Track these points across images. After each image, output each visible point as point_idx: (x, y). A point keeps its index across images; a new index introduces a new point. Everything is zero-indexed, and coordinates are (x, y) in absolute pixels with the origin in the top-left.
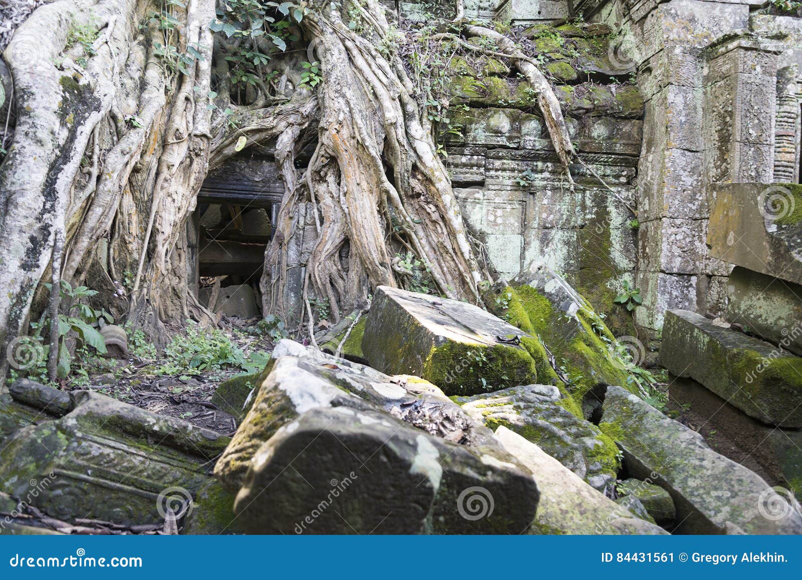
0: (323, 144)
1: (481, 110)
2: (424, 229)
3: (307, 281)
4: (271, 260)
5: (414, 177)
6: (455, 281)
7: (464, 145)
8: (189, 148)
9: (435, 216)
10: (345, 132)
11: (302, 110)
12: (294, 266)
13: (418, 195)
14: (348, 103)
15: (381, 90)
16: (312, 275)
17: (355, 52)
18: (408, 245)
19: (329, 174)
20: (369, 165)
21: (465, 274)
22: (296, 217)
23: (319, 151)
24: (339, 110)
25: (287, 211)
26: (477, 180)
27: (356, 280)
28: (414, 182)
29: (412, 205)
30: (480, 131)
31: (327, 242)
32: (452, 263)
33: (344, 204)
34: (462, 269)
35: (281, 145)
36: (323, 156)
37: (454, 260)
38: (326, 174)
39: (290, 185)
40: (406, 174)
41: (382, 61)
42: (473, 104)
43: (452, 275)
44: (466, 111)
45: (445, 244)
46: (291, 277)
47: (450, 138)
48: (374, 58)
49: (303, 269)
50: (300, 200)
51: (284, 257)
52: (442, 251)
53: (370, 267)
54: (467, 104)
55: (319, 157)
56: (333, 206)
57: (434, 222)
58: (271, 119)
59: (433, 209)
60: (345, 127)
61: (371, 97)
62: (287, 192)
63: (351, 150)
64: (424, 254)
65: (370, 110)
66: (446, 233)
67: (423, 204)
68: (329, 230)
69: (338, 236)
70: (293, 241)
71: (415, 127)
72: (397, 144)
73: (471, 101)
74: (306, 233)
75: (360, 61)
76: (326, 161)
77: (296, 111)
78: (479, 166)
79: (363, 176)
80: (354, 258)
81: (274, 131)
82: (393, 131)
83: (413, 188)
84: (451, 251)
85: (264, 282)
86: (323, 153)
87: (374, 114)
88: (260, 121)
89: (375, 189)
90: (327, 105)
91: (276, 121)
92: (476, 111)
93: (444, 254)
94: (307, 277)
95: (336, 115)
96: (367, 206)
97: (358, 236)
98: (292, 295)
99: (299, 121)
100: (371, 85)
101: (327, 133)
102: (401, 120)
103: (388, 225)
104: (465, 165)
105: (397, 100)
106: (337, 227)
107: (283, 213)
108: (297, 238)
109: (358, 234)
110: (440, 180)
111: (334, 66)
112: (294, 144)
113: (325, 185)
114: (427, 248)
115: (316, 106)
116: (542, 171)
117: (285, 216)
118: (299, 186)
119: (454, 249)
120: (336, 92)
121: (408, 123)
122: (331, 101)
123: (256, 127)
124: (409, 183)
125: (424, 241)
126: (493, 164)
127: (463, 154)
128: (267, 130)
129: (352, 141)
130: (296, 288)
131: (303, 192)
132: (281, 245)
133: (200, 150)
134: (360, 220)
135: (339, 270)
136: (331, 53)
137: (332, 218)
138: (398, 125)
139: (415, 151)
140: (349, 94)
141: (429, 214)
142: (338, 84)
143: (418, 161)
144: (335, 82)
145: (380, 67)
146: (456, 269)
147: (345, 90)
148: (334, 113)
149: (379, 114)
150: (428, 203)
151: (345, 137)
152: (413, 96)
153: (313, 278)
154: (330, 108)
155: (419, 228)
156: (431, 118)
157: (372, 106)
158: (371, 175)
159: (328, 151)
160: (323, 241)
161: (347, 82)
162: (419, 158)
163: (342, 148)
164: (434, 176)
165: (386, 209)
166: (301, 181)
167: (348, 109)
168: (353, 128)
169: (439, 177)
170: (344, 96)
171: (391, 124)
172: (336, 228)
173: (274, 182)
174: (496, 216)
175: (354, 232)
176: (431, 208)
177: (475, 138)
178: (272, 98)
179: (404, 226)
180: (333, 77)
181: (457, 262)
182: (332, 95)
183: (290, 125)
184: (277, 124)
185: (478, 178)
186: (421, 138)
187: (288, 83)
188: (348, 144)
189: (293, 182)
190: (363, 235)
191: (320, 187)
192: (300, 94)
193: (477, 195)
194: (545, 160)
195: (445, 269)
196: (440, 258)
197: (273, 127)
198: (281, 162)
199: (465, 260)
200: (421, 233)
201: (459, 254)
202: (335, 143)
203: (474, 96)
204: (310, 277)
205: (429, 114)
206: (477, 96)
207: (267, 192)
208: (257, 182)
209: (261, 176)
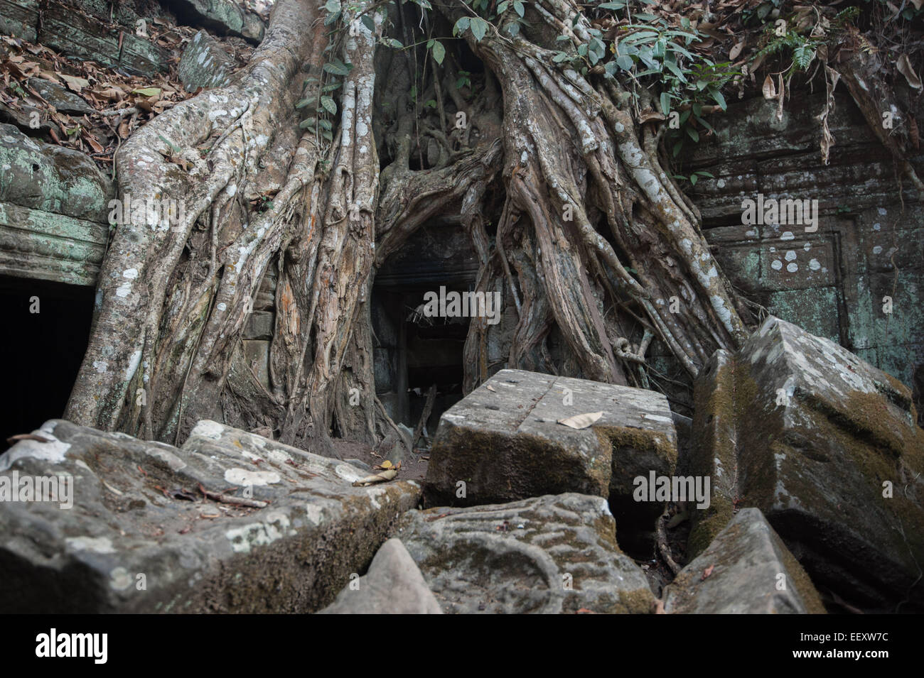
0: (510, 198)
4: (469, 357)
5: (639, 220)
8: (349, 228)
9: (675, 273)
11: (484, 160)
14: (531, 138)
15: (574, 111)
17: (539, 71)
18: (644, 321)
19: (524, 236)
23: (508, 207)
24: (522, 149)
28: (639, 228)
31: (529, 326)
35: (466, 208)
36: (512, 213)
38: (521, 237)
39: (483, 258)
40: (625, 219)
41: (571, 73)
45: (696, 313)
49: (506, 364)
50: (495, 275)
51: (484, 351)
52: (692, 324)
53: (579, 354)
55: (509, 216)
57: (675, 282)
58: (450, 178)
59: (672, 262)
60: (530, 170)
61: (562, 122)
62: (480, 266)
65: (562, 140)
66: (694, 295)
67: (656, 257)
68: (531, 310)
70: (494, 328)
71: (632, 151)
72: (603, 180)
74: (506, 317)
75: (545, 80)
76: (517, 219)
77: (478, 163)
78: (747, 189)
79: (560, 231)
81: (455, 192)
82: (594, 161)
83: (639, 238)
84: (705, 322)
86: (511, 209)
90: (509, 146)
91: (455, 180)
93: (696, 329)
99: (483, 175)
101: (511, 182)
102: (605, 145)
103: (607, 292)
104: (724, 192)
105: (599, 119)
106: (541, 304)
110: (675, 219)
112: (480, 205)
113: (521, 251)
114: (671, 323)
115: (499, 151)
116: (862, 180)
118: (492, 257)
121: (621, 147)
122: (511, 140)
123: (432, 191)
124: (632, 231)
125: (665, 313)
126: (772, 182)
127: (718, 176)
128: (446, 192)
132: (479, 335)
133: (362, 229)
136: (510, 80)
137: (533, 292)
138: (603, 152)
139: (635, 186)
140: (532, 126)
141: (666, 271)
143: (641, 199)
147: (527, 122)
148: (516, 154)
151: (532, 182)
154: (512, 149)
157: (565, 135)
159: (516, 205)
160: (524, 325)
162: (643, 193)
164: (665, 214)
167: (532, 146)
169: (673, 214)
170: (526, 131)
171: (591, 153)
172: (539, 306)
173: (467, 257)
174: (785, 263)
176: (668, 262)
177: (733, 148)
178: (455, 153)
181: (716, 338)
182: (513, 132)
183: (473, 181)
184: (458, 183)
186: (642, 164)
188: (536, 191)
189: (486, 253)
191: (515, 255)
194: (866, 159)
197: (454, 188)
198: (469, 229)
199: (727, 333)
202: (521, 192)
207: (459, 270)
208: (447, 259)
209: (451, 251)
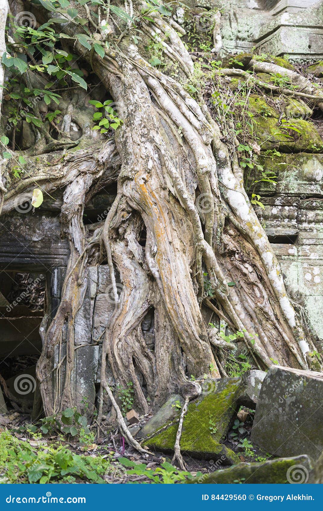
0: (123, 196)
1: (291, 156)
2: (238, 293)
3: (104, 362)
4: (54, 339)
5: (226, 232)
6: (277, 353)
7: (275, 194)
9: (253, 277)
10: (154, 183)
11: (98, 156)
12: (83, 344)
13: (232, 253)
14: (157, 149)
15: (192, 134)
16: (110, 355)
17: (160, 91)
18: (221, 313)
19: (128, 231)
20: (181, 220)
21: (291, 344)
22: (85, 284)
23: (118, 204)
24: (147, 156)
25: (74, 277)
26: (291, 234)
27: (167, 358)
28: (226, 239)
29: (222, 264)
30: (292, 178)
31: (127, 313)
32: (274, 332)
33: (153, 267)
34: (286, 338)
35: (70, 198)
36: (123, 210)
37: (276, 328)
38: (125, 231)
39: (78, 246)
40: (219, 230)
41: (191, 102)
42: (283, 149)
43: (274, 346)
44: (277, 157)
45: (266, 309)
46: (80, 359)
47: (260, 187)
48: (183, 98)
49: (97, 348)
50: (89, 263)
51: (72, 334)
52: (261, 317)
53: (188, 342)
54: (276, 148)
55: (119, 212)
56: (133, 269)
57: (251, 285)
58: (59, 166)
59: (250, 269)
60: (154, 177)
61: (180, 141)
62: (74, 253)
63: (161, 203)
64: (240, 322)
65: (180, 156)
66: (266, 297)
67: (237, 263)
68: (130, 299)
69: (140, 305)
70: (81, 313)
71: (227, 176)
73: (280, 146)
74: (98, 303)
75: (166, 101)
76: (127, 216)
77: (89, 158)
78: (290, 218)
79: (175, 234)
80: (162, 331)
81: (63, 181)
82: (206, 180)
83: (225, 246)
84: (273, 317)
85: (43, 365)
86: (124, 206)
87: (185, 160)
88: (47, 169)
89: (188, 248)
90: (130, 150)
91: (66, 169)
92: (288, 157)
93: (264, 322)
94: (104, 358)
95: (143, 163)
96: (180, 268)
97: (172, 305)
98: (82, 381)
99: (93, 169)
100: (180, 128)
101: (133, 183)
102: (214, 168)
104: (275, 217)
105: (209, 145)
106: (139, 294)
107: (70, 279)
108: (86, 310)
109: (173, 302)
110: (260, 236)
111: (137, 106)
113: (122, 244)
114: (243, 315)
115: (113, 151)
117: (72, 283)
118: (89, 246)
119: (276, 315)
120: (143, 135)
121: (221, 171)
122: (136, 146)
123: (44, 177)
124: (221, 239)
125: (239, 307)
126: (306, 215)
127: (273, 205)
128: (56, 179)
129: (162, 193)
130: (86, 372)
131: (94, 253)
132: (66, 319)
134: (175, 285)
135: (142, 347)
136: (132, 92)
137: (133, 283)
138: (212, 173)
139: (227, 203)
140: (158, 139)
141: (245, 275)
142: (144, 127)
143: (231, 214)
144: (140, 125)
145: (190, 108)
146: (279, 339)
147: (153, 133)
148: (140, 160)
149: (190, 161)
150: (243, 262)
151: (154, 187)
152: (224, 141)
153: (111, 359)
154: (136, 154)
155: (232, 292)
156: (244, 165)
157: (182, 152)
158: (184, 232)
159: (131, 204)
160: (124, 313)
161: (154, 125)
163: (150, 200)
164: (252, 231)
165: (199, 271)
166: (91, 240)
167: (157, 156)
168: (164, 178)
169: (259, 232)
170: (152, 141)
171: (205, 173)
172: (138, 296)
173: (56, 242)
174: (313, 275)
175: (168, 300)
176: (247, 268)
177: (287, 186)
178: (55, 141)
179: (219, 291)
180: (137, 119)
181: (280, 330)
182: (138, 139)
183: (81, 173)
184: (67, 172)
185: (291, 232)
186: (236, 187)
187: (72, 124)
188: (157, 196)
189: (81, 242)
190: (180, 303)
191: (116, 247)
192: (90, 137)
193: (291, 251)
195: (266, 339)
196: (258, 326)
197: (63, 177)
198: (69, 218)
199: (290, 327)
200: (236, 299)
201: (282, 321)
202: (142, 194)
203: (283, 140)
204: (107, 357)
205: (240, 160)
206: (286, 140)
207: (47, 254)
208: (35, 242)
209: (40, 235)
